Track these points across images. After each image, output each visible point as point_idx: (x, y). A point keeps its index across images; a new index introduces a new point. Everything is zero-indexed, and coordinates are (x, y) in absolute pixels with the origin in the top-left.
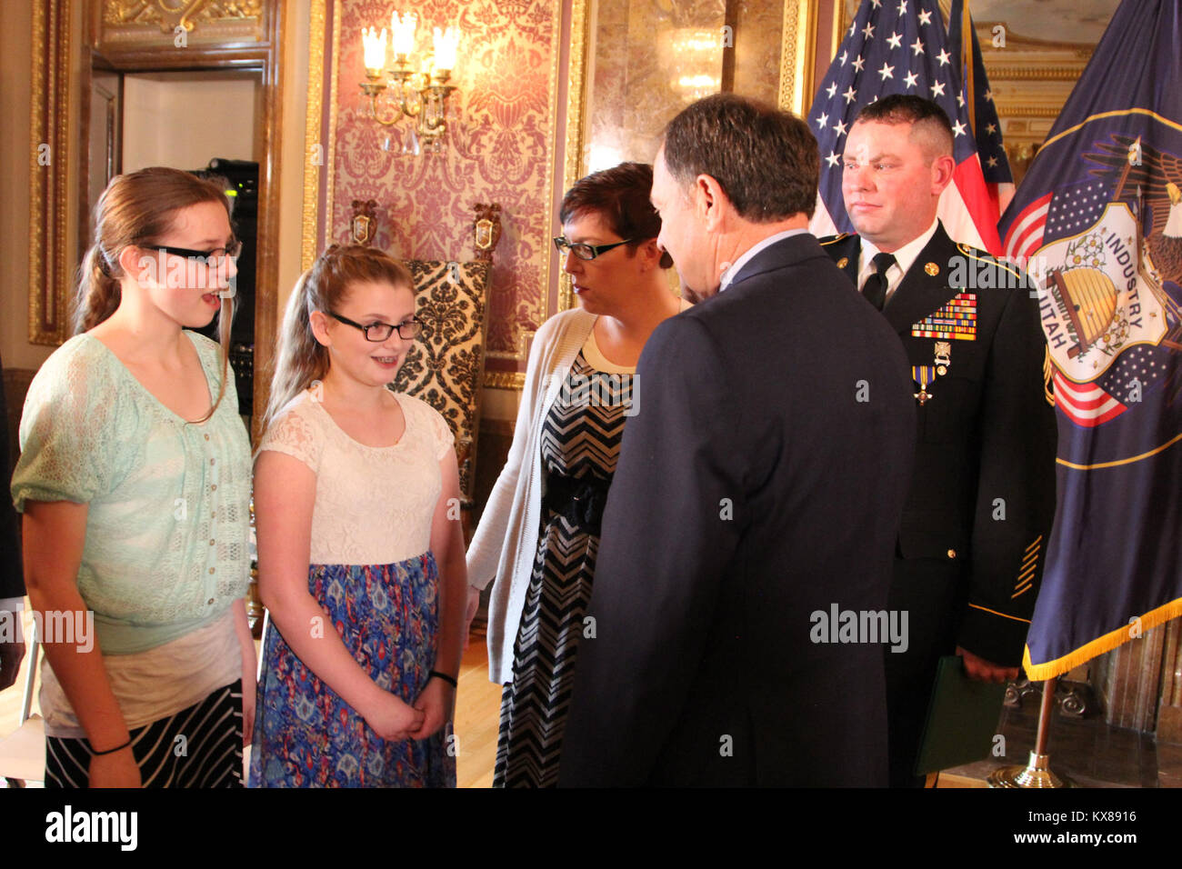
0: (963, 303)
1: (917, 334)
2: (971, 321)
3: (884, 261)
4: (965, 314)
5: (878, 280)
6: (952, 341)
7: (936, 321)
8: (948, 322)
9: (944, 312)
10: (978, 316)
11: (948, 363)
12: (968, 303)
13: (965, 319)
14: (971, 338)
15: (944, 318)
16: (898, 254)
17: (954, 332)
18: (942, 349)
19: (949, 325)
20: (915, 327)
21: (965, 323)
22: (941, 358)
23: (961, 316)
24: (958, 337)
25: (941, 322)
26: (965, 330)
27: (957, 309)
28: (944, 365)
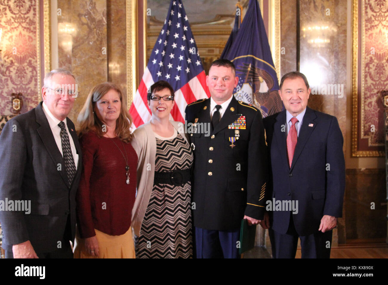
0: (242, 119)
1: (230, 128)
2: (244, 124)
3: (218, 107)
4: (243, 122)
5: (217, 113)
6: (240, 130)
7: (235, 124)
8: (238, 124)
9: (237, 121)
10: (246, 122)
11: (239, 136)
12: (243, 119)
13: (243, 123)
14: (245, 128)
15: (237, 123)
16: (222, 105)
17: (240, 127)
18: (237, 132)
19: (238, 125)
20: (229, 126)
21: (243, 124)
22: (237, 134)
23: (242, 122)
24: (241, 128)
25: (236, 124)
26: (243, 126)
27: (240, 121)
28: (238, 136)
